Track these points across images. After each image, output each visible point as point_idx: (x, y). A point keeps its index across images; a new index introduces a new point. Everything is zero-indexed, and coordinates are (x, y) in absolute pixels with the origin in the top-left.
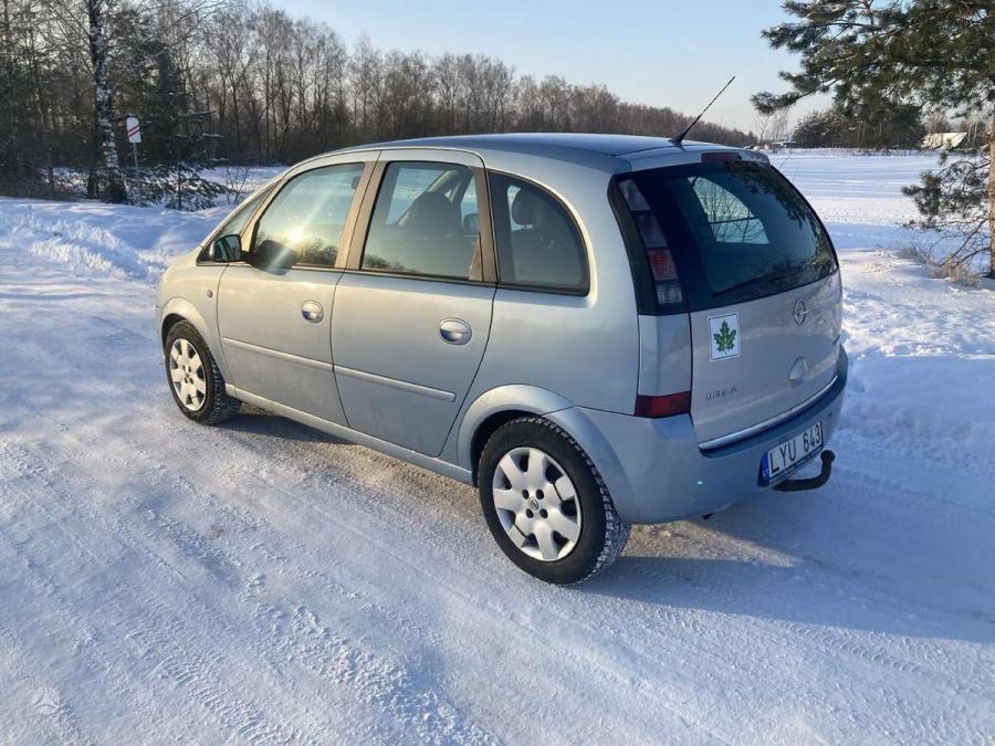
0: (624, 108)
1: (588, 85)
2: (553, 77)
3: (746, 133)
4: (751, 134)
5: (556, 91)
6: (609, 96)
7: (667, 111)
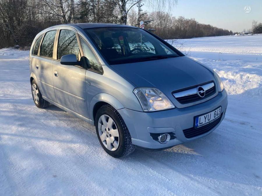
0: (199, 25)
1: (190, 19)
2: (181, 17)
3: (229, 31)
4: (231, 31)
5: (182, 21)
6: (195, 22)
7: (209, 25)
